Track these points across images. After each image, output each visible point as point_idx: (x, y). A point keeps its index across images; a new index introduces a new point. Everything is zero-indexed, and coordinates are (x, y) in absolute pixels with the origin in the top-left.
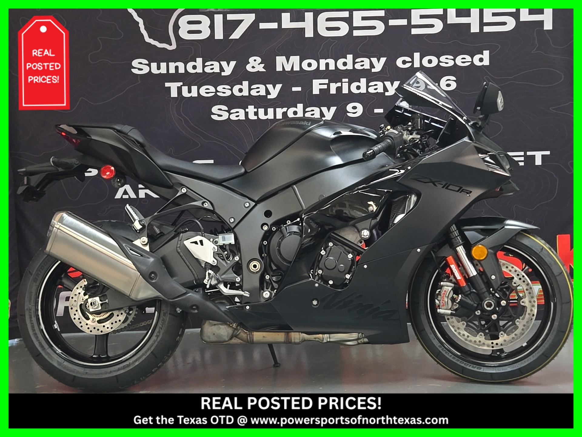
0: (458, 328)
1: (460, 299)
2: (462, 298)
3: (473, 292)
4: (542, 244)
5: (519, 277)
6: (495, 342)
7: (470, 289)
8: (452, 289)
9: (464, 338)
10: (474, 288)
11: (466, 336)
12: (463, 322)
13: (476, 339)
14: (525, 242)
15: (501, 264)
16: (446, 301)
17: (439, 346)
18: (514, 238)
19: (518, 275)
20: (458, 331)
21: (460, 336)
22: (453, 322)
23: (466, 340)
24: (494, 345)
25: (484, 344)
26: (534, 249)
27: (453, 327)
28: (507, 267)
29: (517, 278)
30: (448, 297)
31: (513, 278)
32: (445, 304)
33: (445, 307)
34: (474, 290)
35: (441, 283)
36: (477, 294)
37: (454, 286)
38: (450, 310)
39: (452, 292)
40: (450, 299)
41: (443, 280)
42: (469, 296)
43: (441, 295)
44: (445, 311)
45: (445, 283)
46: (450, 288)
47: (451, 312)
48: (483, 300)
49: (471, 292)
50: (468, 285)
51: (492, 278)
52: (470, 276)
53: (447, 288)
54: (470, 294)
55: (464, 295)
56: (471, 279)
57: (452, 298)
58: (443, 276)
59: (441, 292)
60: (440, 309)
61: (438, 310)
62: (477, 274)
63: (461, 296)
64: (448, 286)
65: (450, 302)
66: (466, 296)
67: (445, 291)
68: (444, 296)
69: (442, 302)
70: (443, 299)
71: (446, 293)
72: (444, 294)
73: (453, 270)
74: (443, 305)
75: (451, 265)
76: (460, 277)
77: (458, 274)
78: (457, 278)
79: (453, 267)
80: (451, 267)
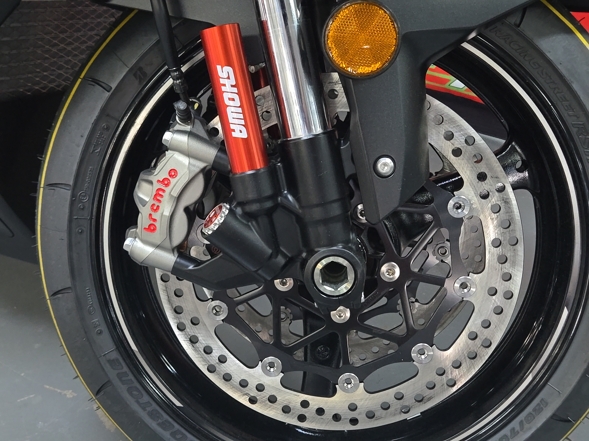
0: (195, 322)
1: (221, 225)
2: (232, 222)
3: (287, 208)
5: (485, 186)
6: (316, 401)
7: (277, 192)
8: (203, 170)
9: (205, 360)
10: (294, 192)
11: (216, 354)
12: (217, 303)
13: (250, 375)
15: (431, 115)
16: (167, 212)
17: (110, 361)
18: (513, 20)
19: (482, 177)
20: (191, 330)
21: (196, 350)
22: (178, 294)
23: (212, 369)
24: (310, 412)
25: (272, 399)
26: (576, 87)
27: (177, 311)
28: (449, 137)
29: (474, 188)
30: (178, 199)
31: (459, 184)
32: (161, 226)
33: (159, 236)
34: (290, 197)
35: (167, 136)
36: (299, 219)
37: (214, 161)
38: (177, 255)
39: (200, 184)
40: (187, 210)
41: (177, 125)
42: (263, 220)
43: (151, 183)
44: (153, 252)
45: (183, 139)
46: (194, 166)
47: (178, 260)
48: (316, 250)
49: (277, 206)
50: (272, 172)
51: (379, 166)
52: (293, 137)
53: (185, 160)
54: (269, 213)
55: (243, 210)
56: (293, 151)
57: (192, 208)
58: (181, 105)
59: (155, 174)
60: (137, 239)
61: (128, 242)
62: (323, 133)
63: (231, 210)
64: (188, 154)
65: (181, 219)
66: (249, 216)
67: (173, 173)
68: (164, 191)
69: (150, 215)
70: (157, 204)
71: (173, 181)
72: (165, 182)
73: (223, 88)
74: (151, 228)
75: (219, 67)
76: (244, 129)
77: (241, 116)
78: (234, 131)
79: (226, 76)
80: (220, 74)
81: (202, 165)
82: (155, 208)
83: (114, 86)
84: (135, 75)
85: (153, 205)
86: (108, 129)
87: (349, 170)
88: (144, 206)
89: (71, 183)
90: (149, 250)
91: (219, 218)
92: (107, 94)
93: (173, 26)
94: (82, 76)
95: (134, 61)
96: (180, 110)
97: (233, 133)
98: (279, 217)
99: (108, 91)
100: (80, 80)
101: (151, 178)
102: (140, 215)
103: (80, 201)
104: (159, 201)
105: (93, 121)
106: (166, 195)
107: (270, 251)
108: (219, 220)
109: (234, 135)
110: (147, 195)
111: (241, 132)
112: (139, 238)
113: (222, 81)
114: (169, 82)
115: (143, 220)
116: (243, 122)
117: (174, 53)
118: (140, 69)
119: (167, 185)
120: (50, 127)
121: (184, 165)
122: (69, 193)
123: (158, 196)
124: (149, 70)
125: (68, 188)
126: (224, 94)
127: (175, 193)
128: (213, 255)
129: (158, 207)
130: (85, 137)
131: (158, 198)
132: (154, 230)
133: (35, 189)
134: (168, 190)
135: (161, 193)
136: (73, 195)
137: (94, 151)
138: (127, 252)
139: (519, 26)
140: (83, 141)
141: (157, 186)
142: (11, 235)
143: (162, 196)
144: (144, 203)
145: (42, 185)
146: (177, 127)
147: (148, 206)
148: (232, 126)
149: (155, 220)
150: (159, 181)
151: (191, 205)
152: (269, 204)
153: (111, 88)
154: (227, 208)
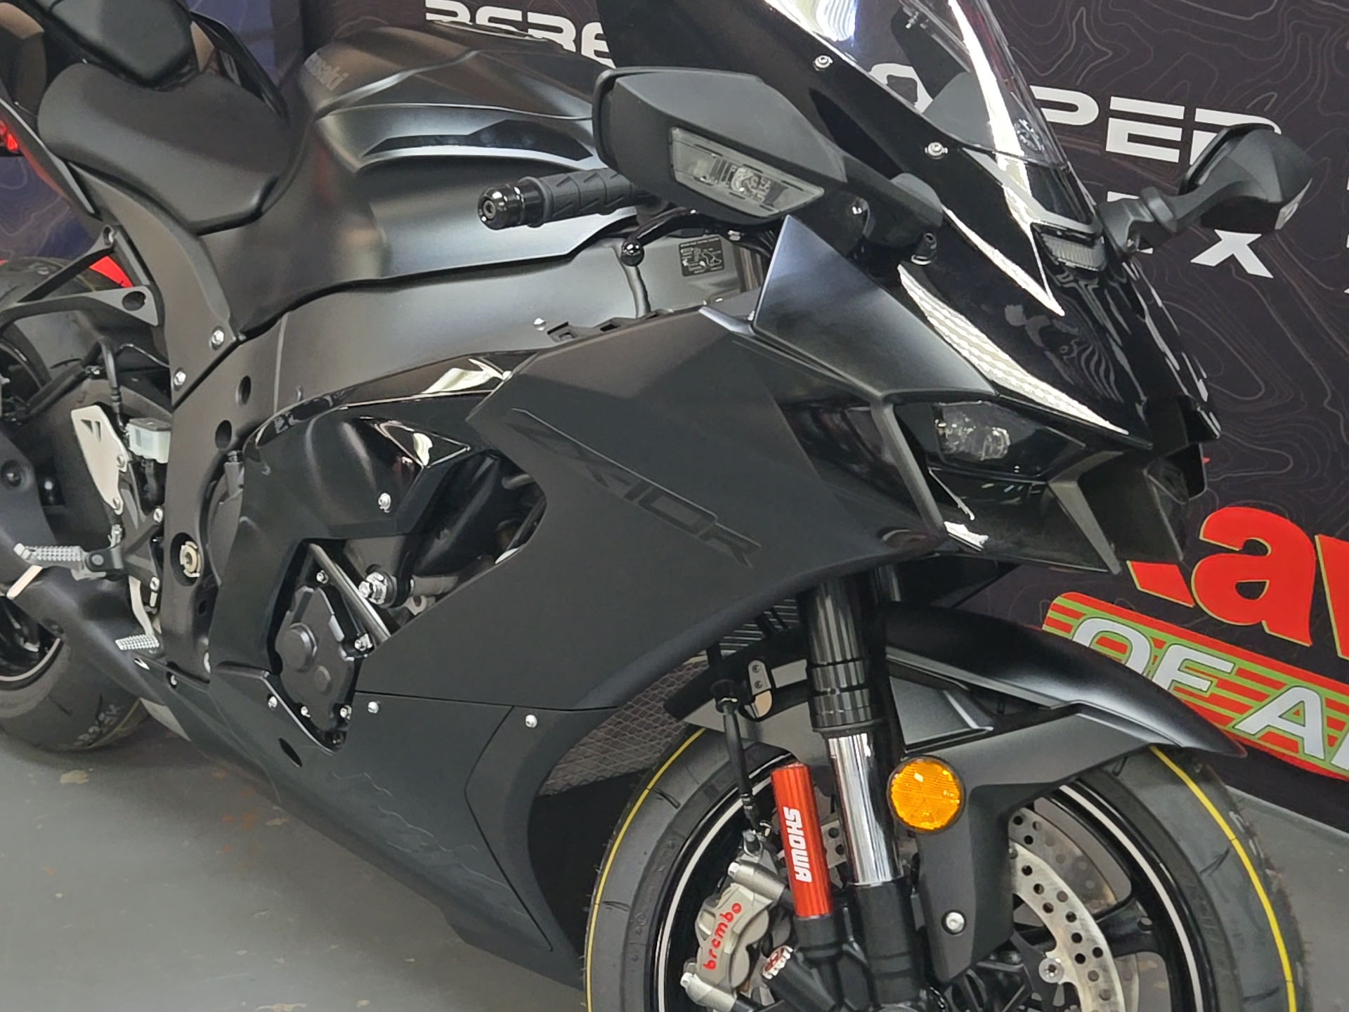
1: (781, 971)
2: (794, 968)
3: (852, 957)
4: (1230, 835)
5: (1079, 949)
7: (842, 939)
8: (768, 907)
10: (860, 940)
14: (1157, 799)
15: (1020, 864)
16: (728, 949)
19: (1077, 938)
26: (1183, 845)
28: (1038, 888)
29: (1068, 950)
30: (741, 936)
31: (1051, 944)
32: (721, 963)
33: (718, 974)
34: (856, 946)
35: (733, 868)
36: (866, 971)
37: (781, 898)
38: (736, 996)
39: (765, 919)
40: (749, 948)
41: (745, 855)
42: (827, 969)
43: (714, 915)
44: (711, 991)
45: (748, 871)
46: (758, 901)
47: (738, 1002)
48: (883, 1005)
49: (842, 954)
50: (837, 917)
51: (948, 920)
52: (861, 883)
53: (750, 895)
54: (833, 961)
55: (805, 956)
56: (860, 896)
57: (755, 946)
58: (749, 835)
59: (719, 906)
60: (695, 975)
61: (686, 977)
62: (892, 881)
63: (792, 954)
64: (754, 889)
65: (743, 958)
66: (811, 963)
67: (737, 908)
68: (726, 926)
69: (711, 951)
70: (718, 939)
71: (736, 916)
72: (728, 917)
73: (789, 830)
74: (711, 965)
75: (786, 809)
76: (809, 874)
77: (806, 859)
78: (798, 873)
79: (793, 819)
80: (787, 816)
81: (768, 902)
82: (716, 943)
83: (683, 802)
84: (706, 792)
85: (714, 940)
86: (673, 846)
87: (919, 921)
88: (705, 940)
89: (630, 903)
90: (708, 988)
91: (779, 962)
92: (676, 811)
93: (744, 747)
94: (650, 787)
95: (705, 779)
96: (747, 842)
97: (797, 875)
98: (843, 964)
99: (677, 807)
100: (646, 792)
101: (714, 910)
102: (700, 950)
103: (638, 923)
104: (721, 936)
105: (658, 838)
106: (728, 931)
107: (832, 1002)
108: (780, 964)
109: (798, 877)
110: (709, 929)
111: (805, 875)
112: (698, 975)
113: (788, 823)
114: (738, 804)
115: (703, 954)
116: (807, 866)
117: (745, 774)
118: (712, 787)
119: (730, 920)
120: (609, 836)
121: (749, 900)
122: (628, 914)
123: (719, 930)
124: (721, 788)
125: (626, 908)
126: (790, 836)
127: (738, 931)
128: (777, 1000)
129: (719, 943)
130: (649, 854)
131: (720, 933)
132: (714, 967)
133: (588, 903)
134: (730, 925)
135: (723, 927)
136: (631, 917)
137: (656, 870)
138: (684, 989)
139: (1117, 774)
140: (646, 859)
141: (720, 920)
142: (549, 948)
143: (724, 932)
144: (705, 937)
145: (597, 902)
146: (744, 857)
147: (710, 940)
148: (796, 869)
149: (715, 957)
150: (721, 915)
151: (754, 943)
152: (832, 952)
153: (679, 805)
154: (788, 952)
